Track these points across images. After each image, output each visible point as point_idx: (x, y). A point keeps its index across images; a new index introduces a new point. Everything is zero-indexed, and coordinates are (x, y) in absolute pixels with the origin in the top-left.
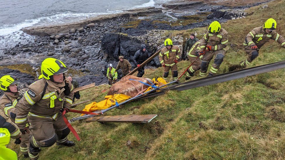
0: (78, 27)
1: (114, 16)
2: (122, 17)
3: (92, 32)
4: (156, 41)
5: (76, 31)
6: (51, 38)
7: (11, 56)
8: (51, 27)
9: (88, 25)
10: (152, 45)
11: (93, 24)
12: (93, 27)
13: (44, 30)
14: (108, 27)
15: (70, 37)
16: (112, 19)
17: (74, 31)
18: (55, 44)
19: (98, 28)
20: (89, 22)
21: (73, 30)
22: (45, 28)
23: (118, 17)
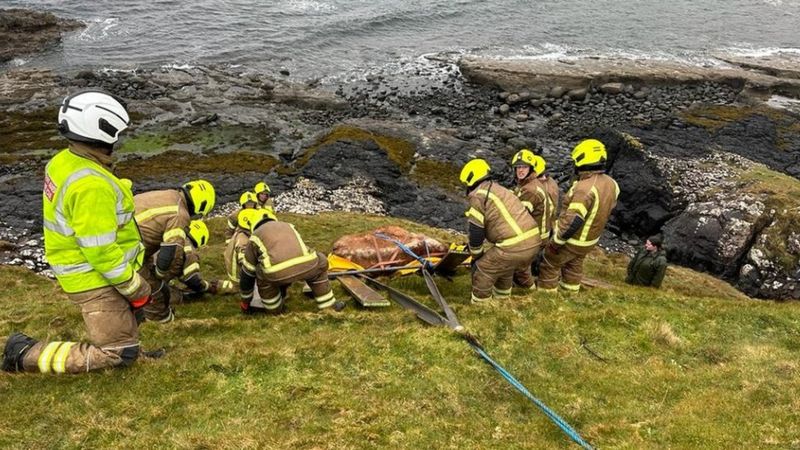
0: (576, 85)
1: (695, 77)
2: (723, 83)
3: (600, 107)
4: (703, 187)
5: (566, 93)
6: (499, 98)
7: (406, 115)
8: (514, 73)
9: (604, 86)
10: (681, 194)
11: (617, 86)
12: (614, 93)
13: (496, 74)
14: (657, 103)
15: (541, 106)
16: (686, 82)
17: (560, 94)
18: (498, 113)
19: (626, 99)
20: (612, 79)
21: (558, 89)
22: (502, 70)
23: (707, 83)
